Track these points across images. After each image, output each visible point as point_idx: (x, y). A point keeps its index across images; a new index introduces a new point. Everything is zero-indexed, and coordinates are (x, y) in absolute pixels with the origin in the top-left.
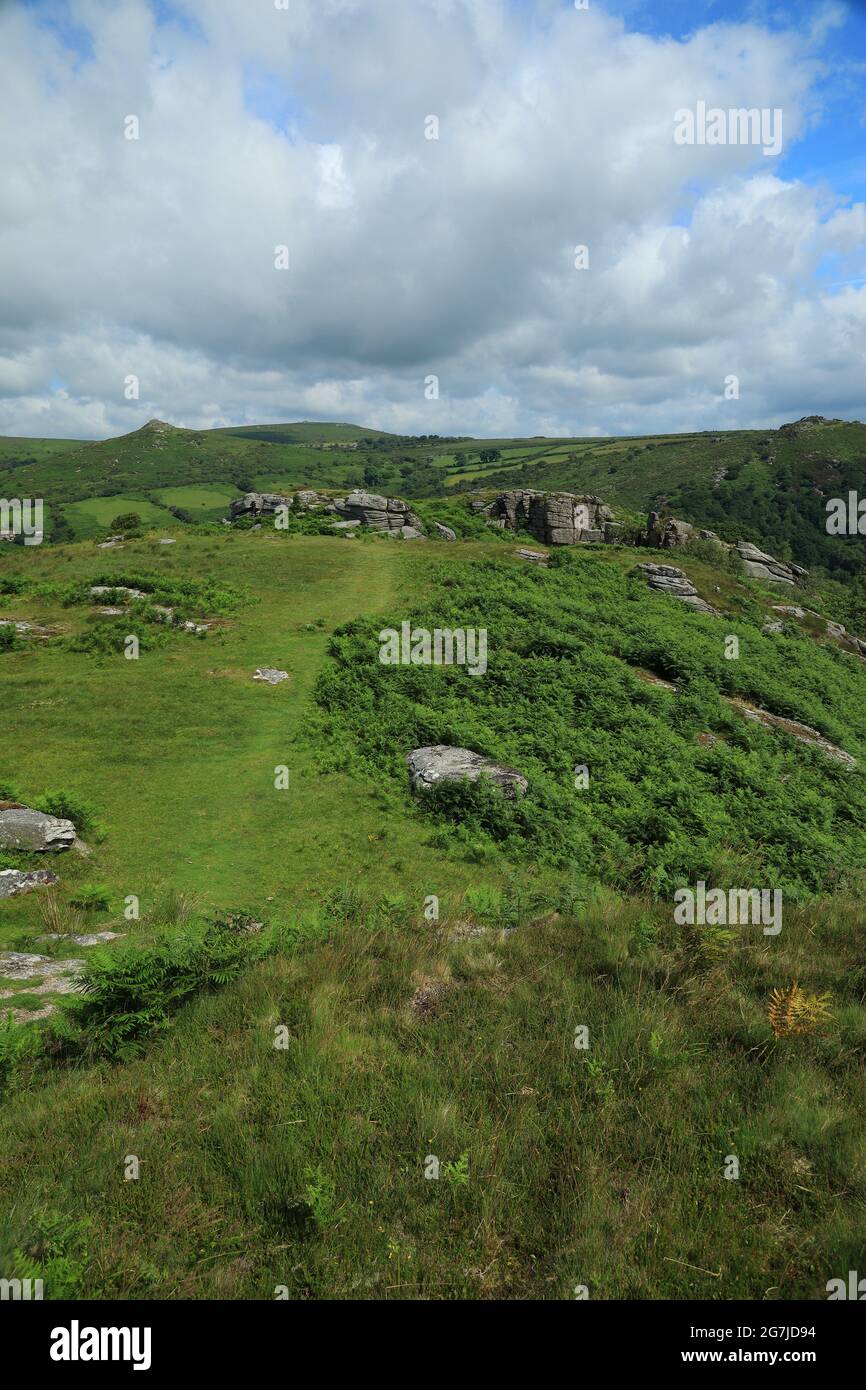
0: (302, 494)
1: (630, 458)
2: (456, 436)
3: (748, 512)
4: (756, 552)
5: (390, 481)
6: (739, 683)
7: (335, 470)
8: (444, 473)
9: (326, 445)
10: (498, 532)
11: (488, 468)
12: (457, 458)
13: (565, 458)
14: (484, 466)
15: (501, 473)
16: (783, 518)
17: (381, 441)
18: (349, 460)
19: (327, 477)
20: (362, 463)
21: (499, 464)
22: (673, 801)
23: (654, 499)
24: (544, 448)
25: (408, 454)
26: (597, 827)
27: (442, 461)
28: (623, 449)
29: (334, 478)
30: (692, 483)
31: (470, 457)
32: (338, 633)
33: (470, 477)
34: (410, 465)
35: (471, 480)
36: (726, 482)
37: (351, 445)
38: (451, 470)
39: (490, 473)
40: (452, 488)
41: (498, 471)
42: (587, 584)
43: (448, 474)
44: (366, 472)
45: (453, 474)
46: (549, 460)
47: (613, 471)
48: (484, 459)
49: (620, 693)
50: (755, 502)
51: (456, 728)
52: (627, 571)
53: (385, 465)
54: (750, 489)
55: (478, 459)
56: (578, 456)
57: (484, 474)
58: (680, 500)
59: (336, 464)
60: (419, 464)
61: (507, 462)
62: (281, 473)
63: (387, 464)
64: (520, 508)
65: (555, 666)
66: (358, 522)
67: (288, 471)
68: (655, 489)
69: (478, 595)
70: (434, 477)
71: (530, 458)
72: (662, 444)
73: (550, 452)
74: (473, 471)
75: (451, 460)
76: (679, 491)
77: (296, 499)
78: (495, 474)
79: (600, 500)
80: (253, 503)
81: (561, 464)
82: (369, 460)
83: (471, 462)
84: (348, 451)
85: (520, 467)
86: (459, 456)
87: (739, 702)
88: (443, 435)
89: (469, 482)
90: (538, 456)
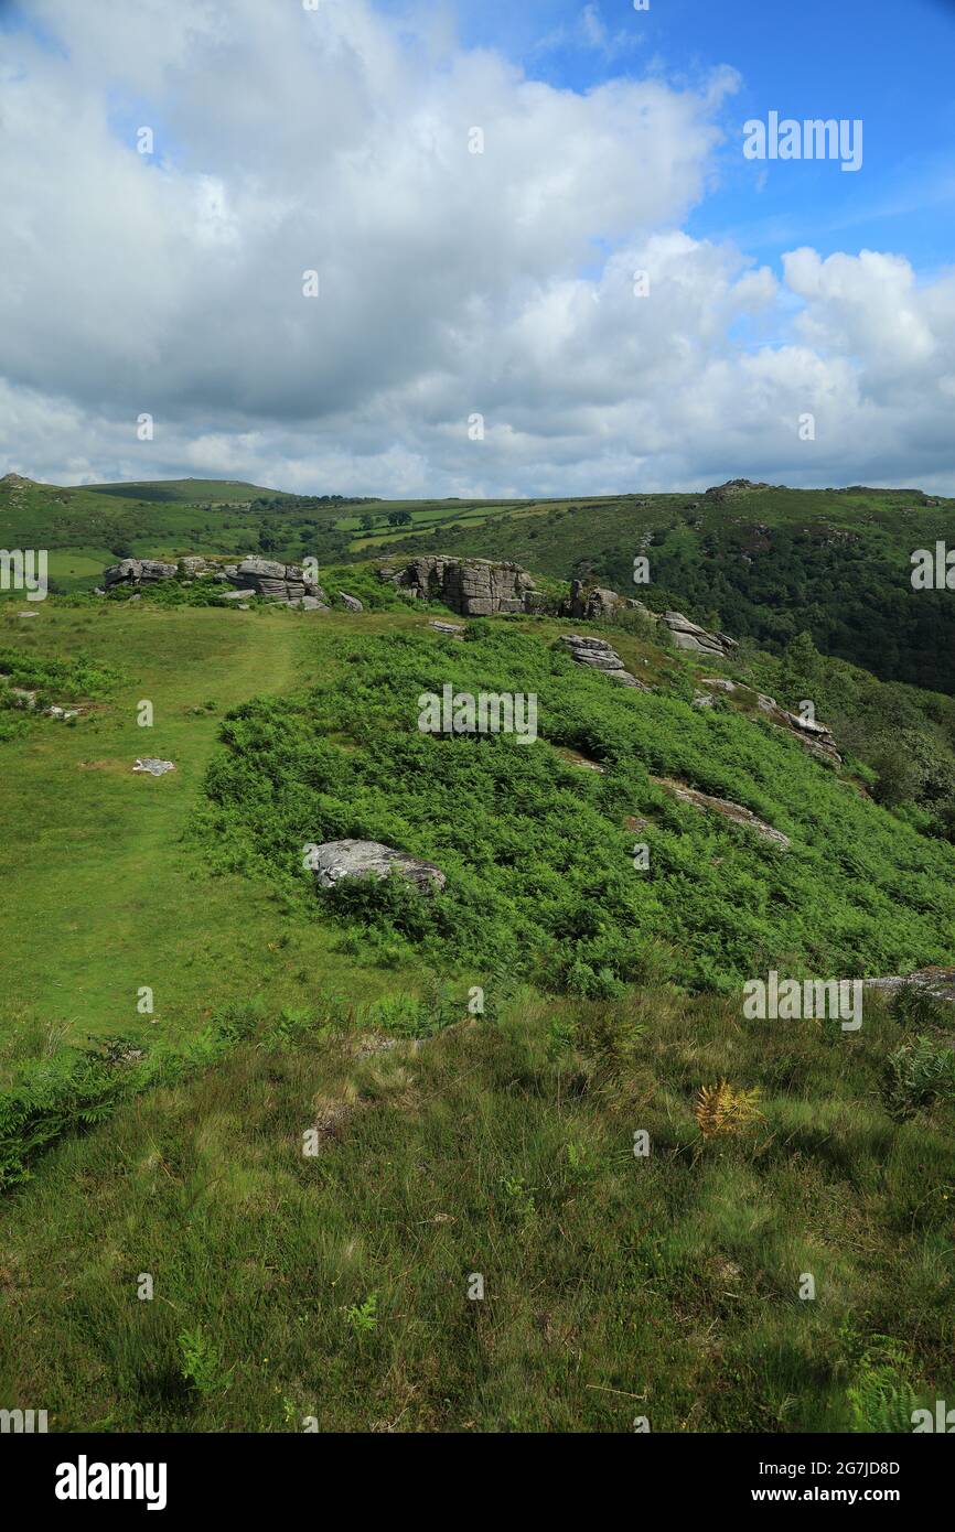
0: (187, 560)
1: (551, 522)
2: (363, 497)
3: (675, 580)
4: (685, 623)
5: (289, 546)
6: (669, 761)
7: (225, 533)
8: (350, 537)
9: (215, 505)
10: (410, 603)
11: (398, 532)
12: (363, 522)
13: (481, 522)
14: (393, 530)
15: (412, 537)
16: (711, 586)
17: (278, 501)
18: (242, 522)
19: (217, 541)
20: (257, 526)
21: (409, 527)
22: (603, 891)
23: (577, 565)
24: (460, 510)
25: (310, 516)
26: (523, 923)
27: (346, 524)
28: (543, 511)
29: (224, 543)
30: (617, 549)
31: (378, 520)
32: (231, 717)
33: (378, 542)
34: (310, 528)
35: (380, 545)
36: (652, 549)
37: (244, 505)
38: (356, 534)
39: (400, 537)
40: (358, 554)
41: (409, 535)
42: (507, 659)
43: (353, 538)
44: (261, 536)
45: (360, 538)
46: (464, 524)
47: (533, 536)
48: (392, 521)
49: (544, 776)
50: (682, 570)
51: (365, 820)
52: (550, 643)
53: (282, 527)
54: (677, 556)
55: (387, 523)
56: (496, 519)
57: (393, 539)
58: (605, 566)
59: (226, 527)
60: (321, 528)
61: (418, 526)
62: (163, 536)
63: (285, 527)
64: (433, 576)
65: (473, 749)
66: (253, 592)
67: (171, 534)
68: (579, 555)
69: (388, 671)
70: (338, 542)
71: (443, 521)
72: (585, 508)
73: (466, 515)
74: (380, 535)
75: (357, 523)
76: (603, 558)
77: (181, 566)
78: (406, 539)
79: (519, 568)
80: (131, 571)
81: (478, 528)
82: (265, 523)
83: (380, 525)
84: (241, 512)
85: (433, 531)
86: (365, 519)
87: (669, 782)
88: (347, 495)
89: (377, 547)
90: (452, 518)
